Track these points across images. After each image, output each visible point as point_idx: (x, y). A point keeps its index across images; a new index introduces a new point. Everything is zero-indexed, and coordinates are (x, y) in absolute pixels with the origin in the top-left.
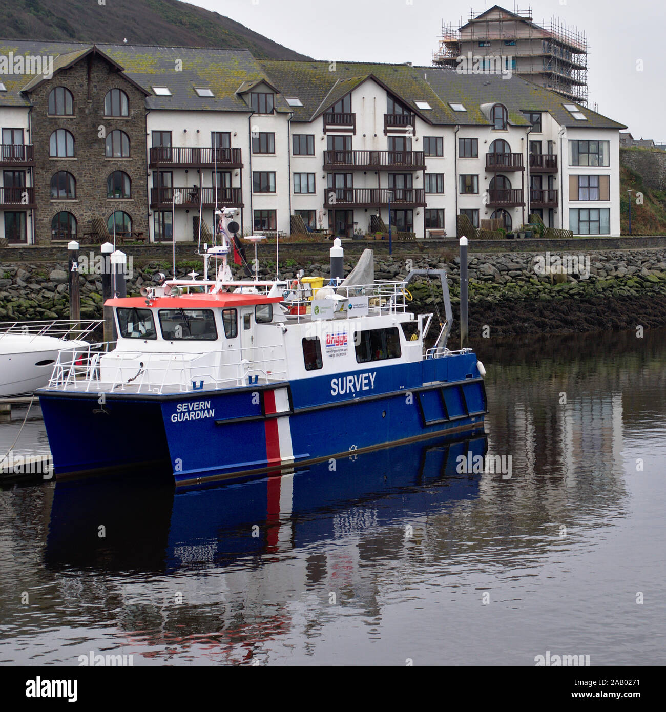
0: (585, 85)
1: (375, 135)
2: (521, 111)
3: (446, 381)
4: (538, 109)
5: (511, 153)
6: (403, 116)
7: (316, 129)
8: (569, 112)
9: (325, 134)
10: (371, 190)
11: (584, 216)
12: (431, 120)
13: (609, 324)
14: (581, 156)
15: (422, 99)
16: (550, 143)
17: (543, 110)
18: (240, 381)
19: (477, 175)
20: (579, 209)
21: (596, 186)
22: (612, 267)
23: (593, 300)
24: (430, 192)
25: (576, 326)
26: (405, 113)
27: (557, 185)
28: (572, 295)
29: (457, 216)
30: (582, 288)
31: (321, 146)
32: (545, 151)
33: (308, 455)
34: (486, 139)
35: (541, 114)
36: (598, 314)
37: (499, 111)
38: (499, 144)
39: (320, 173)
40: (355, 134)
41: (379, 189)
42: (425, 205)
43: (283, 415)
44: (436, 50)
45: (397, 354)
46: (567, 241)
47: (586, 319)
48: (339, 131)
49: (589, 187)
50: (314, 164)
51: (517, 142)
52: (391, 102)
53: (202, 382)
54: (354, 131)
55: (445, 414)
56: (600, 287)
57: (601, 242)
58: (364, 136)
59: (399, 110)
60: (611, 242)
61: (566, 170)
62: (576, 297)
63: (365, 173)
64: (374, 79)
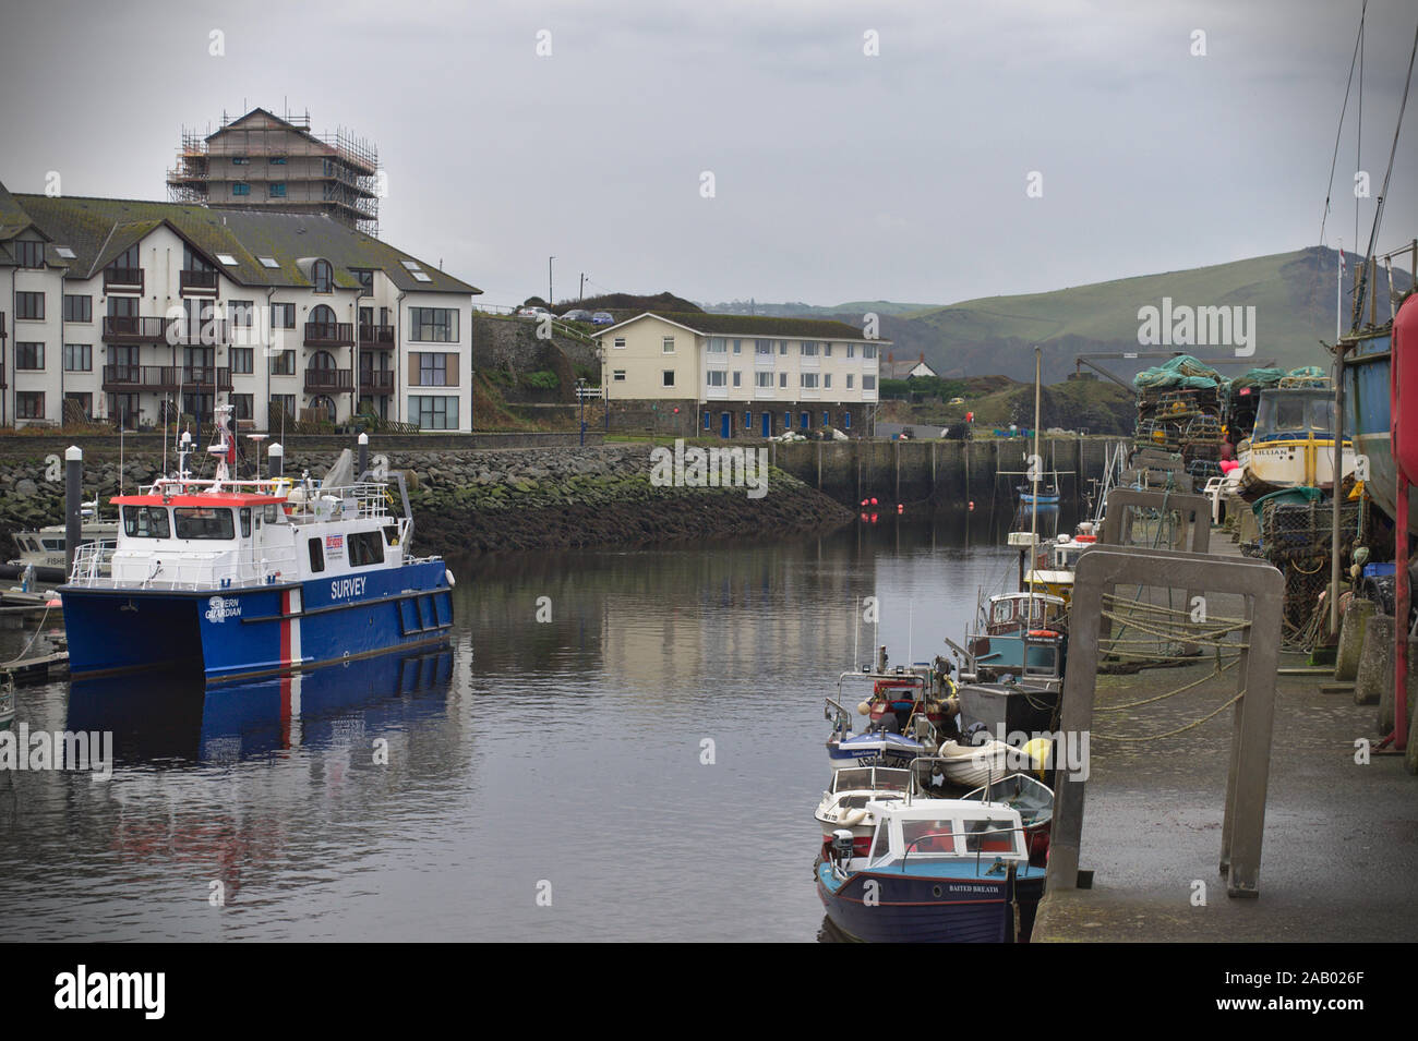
0: (376, 219)
1: (169, 298)
2: (349, 268)
3: (419, 590)
4: (369, 266)
5: (335, 324)
6: (203, 274)
7: (95, 289)
8: (409, 271)
9: (105, 294)
10: (163, 368)
11: (426, 406)
12: (239, 278)
13: (476, 544)
14: (423, 328)
15: (225, 252)
16: (384, 310)
17: (376, 267)
18: (260, 580)
19: (294, 351)
20: (421, 397)
21: (442, 367)
22: (473, 472)
23: (453, 513)
24: (236, 372)
25: (435, 546)
26: (206, 270)
27: (393, 365)
28: (427, 507)
29: (269, 404)
30: (438, 498)
31: (100, 310)
32: (377, 321)
33: (312, 658)
34: (305, 304)
35: (372, 273)
36: (461, 531)
37: (322, 268)
38: (322, 311)
39: (98, 346)
40: (143, 296)
41: (174, 367)
42: (230, 388)
43: (295, 616)
44: (173, 167)
45: (380, 560)
46: (412, 438)
47: (446, 537)
48: (123, 291)
49: (433, 369)
50: (90, 334)
51: (343, 309)
52: (189, 255)
53: (229, 580)
54: (142, 292)
55: (419, 625)
56: (460, 497)
57: (453, 440)
58: (155, 298)
59: (198, 266)
60: (462, 440)
61: (406, 346)
62: (433, 509)
63: (155, 346)
64: (168, 225)
